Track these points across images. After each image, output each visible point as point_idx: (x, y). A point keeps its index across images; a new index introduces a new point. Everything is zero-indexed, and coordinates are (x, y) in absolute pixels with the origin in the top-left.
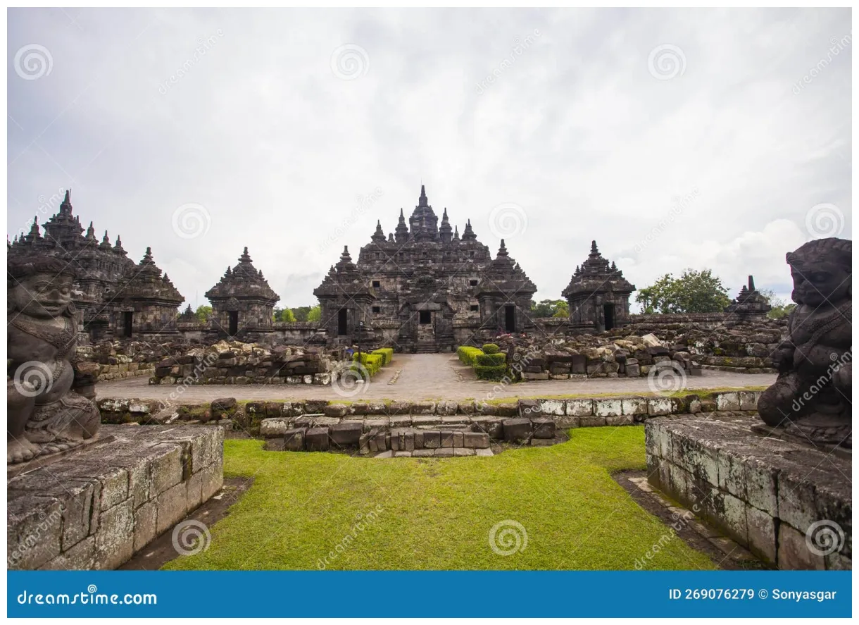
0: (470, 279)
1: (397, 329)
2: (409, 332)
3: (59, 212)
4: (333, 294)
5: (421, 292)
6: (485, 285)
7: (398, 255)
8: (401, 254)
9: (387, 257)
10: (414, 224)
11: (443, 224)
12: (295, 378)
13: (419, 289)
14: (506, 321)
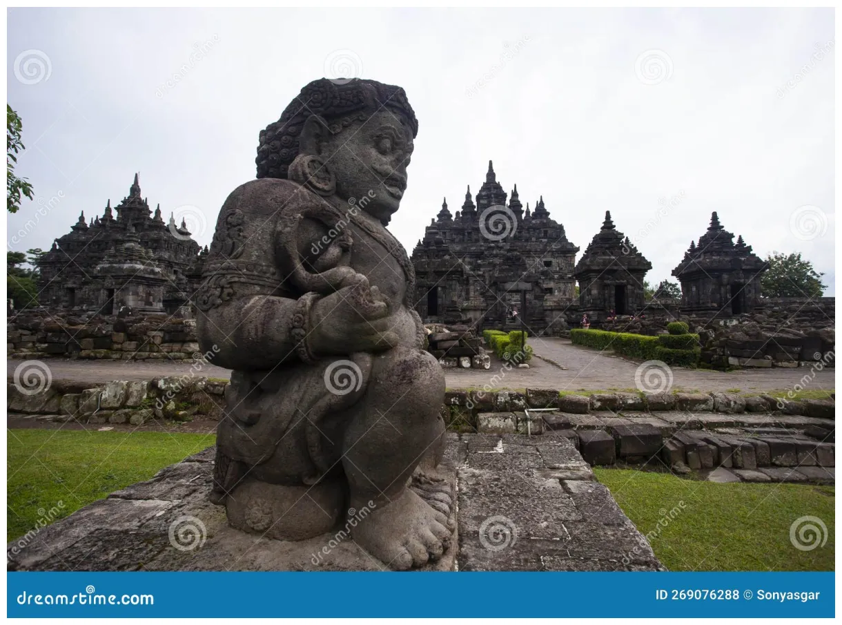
0: (544, 260)
1: (482, 310)
2: (496, 314)
3: (129, 195)
4: (422, 270)
5: (508, 270)
6: (591, 261)
7: (466, 234)
8: (469, 233)
9: (454, 236)
10: (482, 202)
11: (511, 201)
12: (449, 361)
13: (508, 267)
14: (616, 302)
